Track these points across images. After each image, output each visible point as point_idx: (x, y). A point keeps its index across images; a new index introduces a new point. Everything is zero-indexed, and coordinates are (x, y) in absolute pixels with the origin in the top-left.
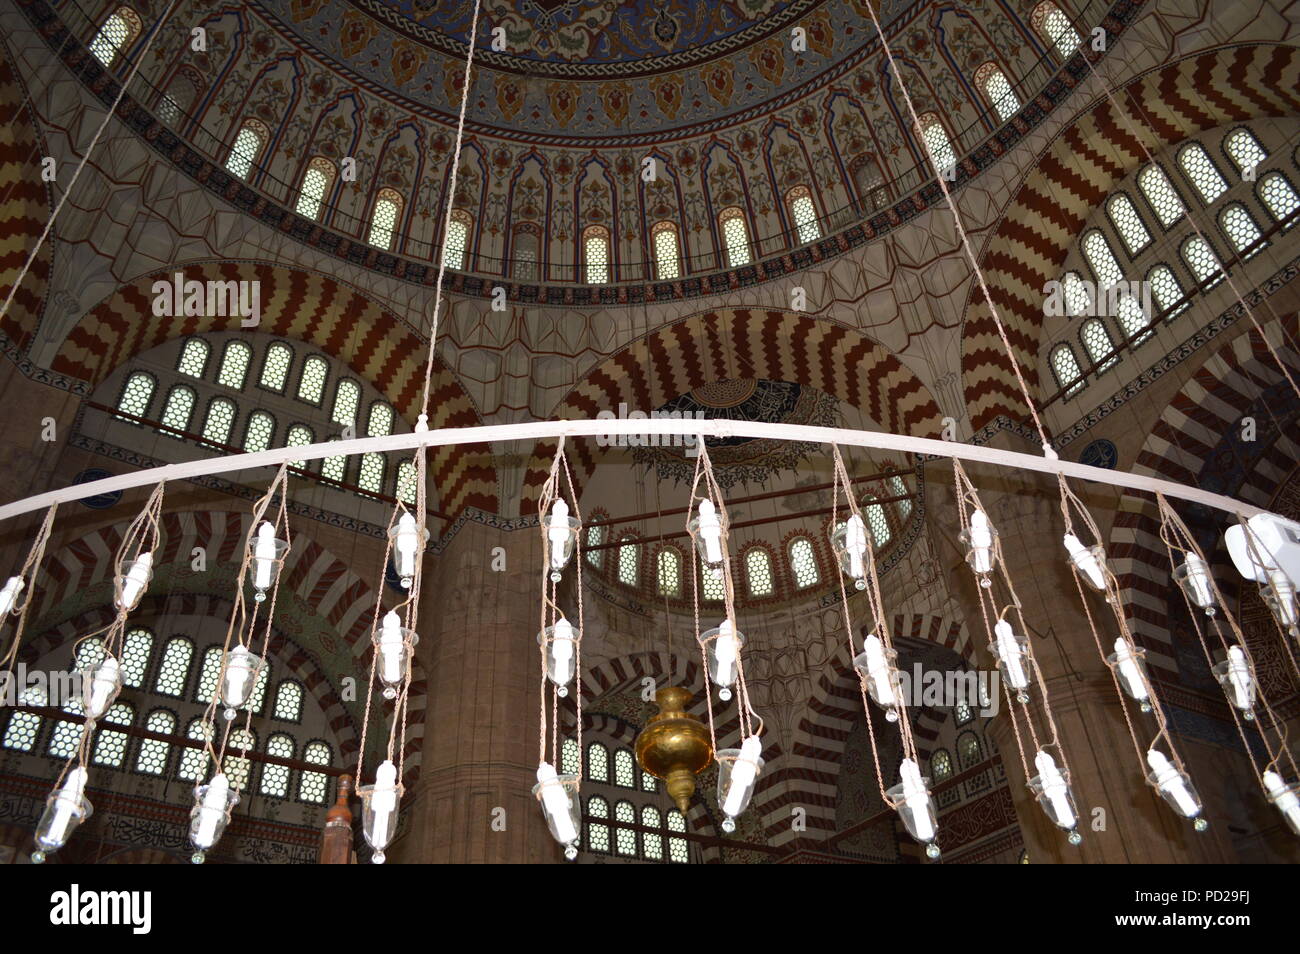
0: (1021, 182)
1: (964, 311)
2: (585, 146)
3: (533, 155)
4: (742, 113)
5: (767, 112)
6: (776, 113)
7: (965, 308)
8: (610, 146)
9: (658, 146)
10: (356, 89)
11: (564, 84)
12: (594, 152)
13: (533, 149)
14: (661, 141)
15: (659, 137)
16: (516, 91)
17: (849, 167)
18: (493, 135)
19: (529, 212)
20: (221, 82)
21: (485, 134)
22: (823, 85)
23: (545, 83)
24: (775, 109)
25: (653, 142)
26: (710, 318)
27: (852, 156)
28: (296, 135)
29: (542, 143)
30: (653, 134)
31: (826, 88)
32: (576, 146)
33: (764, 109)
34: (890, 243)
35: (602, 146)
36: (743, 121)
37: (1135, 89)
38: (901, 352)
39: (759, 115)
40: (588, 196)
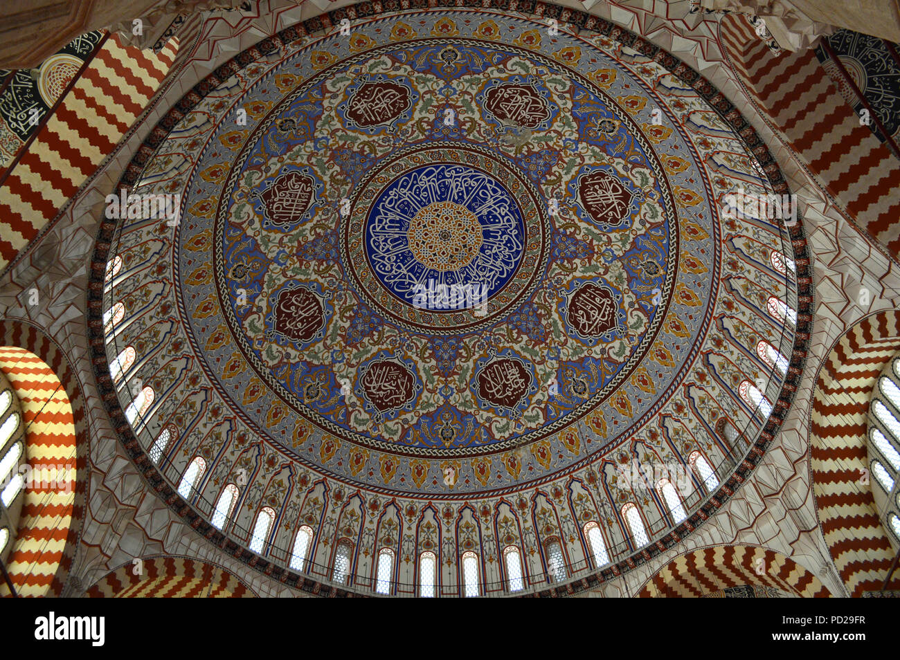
0: (809, 421)
1: (817, 516)
2: (565, 475)
3: (538, 493)
4: (642, 418)
5: (656, 412)
6: (661, 411)
7: (817, 513)
8: (579, 469)
9: (605, 457)
10: (430, 503)
11: (539, 443)
12: (571, 476)
13: (537, 489)
14: (605, 454)
15: (603, 452)
16: (515, 459)
17: (716, 430)
18: (512, 492)
19: (549, 530)
20: (360, 538)
21: (507, 493)
22: (679, 385)
23: (528, 447)
24: (659, 409)
25: (601, 456)
26: (672, 566)
27: (715, 422)
28: (408, 547)
29: (540, 484)
30: (599, 451)
31: (681, 386)
32: (560, 477)
33: (653, 411)
34: (754, 481)
35: (574, 471)
36: (645, 423)
37: (838, 348)
38: (792, 554)
39: (652, 416)
40: (578, 505)
